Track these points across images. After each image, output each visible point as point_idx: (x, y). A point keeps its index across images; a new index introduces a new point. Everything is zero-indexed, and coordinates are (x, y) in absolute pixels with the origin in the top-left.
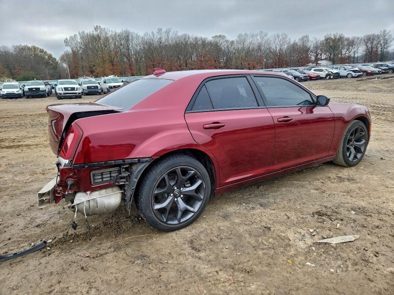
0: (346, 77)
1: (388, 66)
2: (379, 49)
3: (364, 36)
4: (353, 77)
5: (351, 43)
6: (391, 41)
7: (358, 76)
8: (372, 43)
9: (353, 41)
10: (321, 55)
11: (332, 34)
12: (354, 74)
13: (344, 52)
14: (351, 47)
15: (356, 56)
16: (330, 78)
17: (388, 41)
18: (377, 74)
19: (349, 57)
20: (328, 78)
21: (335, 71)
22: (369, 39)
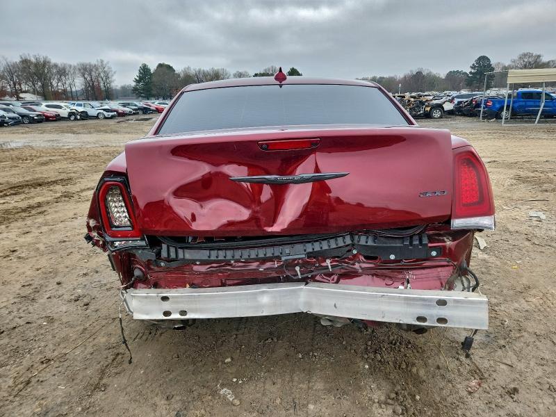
0: (97, 117)
1: (136, 105)
2: (102, 84)
3: (78, 65)
4: (106, 118)
5: (62, 72)
6: (112, 75)
7: (112, 117)
8: (90, 74)
9: (64, 69)
10: (20, 84)
11: (31, 55)
12: (106, 114)
13: (54, 83)
14: (63, 77)
15: (74, 89)
16: (76, 119)
17: (110, 75)
18: (130, 115)
19: (65, 91)
20: (72, 118)
21: (80, 109)
22: (85, 70)
